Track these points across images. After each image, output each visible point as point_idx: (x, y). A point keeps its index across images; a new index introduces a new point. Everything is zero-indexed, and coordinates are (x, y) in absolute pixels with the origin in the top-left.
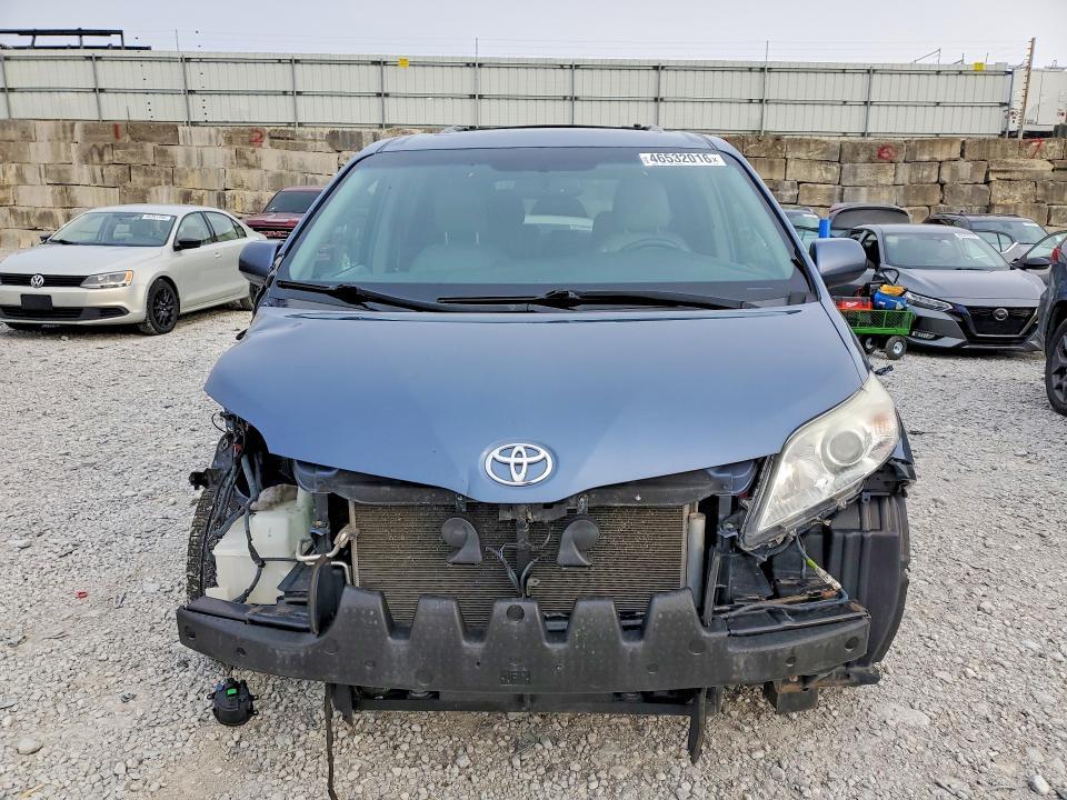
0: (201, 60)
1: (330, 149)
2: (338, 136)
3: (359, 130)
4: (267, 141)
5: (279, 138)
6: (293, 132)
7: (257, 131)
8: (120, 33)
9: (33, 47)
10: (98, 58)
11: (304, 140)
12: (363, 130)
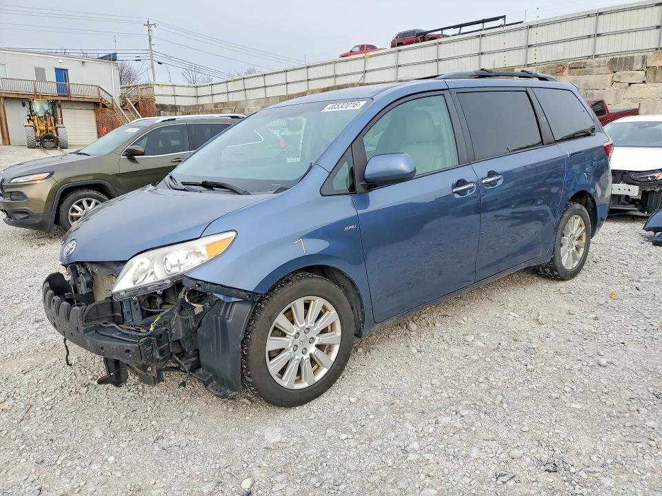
0: (537, 26)
1: (609, 71)
2: (616, 62)
3: (632, 55)
4: (567, 71)
5: (575, 68)
6: (585, 63)
7: (561, 65)
8: (504, 17)
9: (459, 34)
10: (483, 36)
11: (592, 67)
12: (635, 55)
